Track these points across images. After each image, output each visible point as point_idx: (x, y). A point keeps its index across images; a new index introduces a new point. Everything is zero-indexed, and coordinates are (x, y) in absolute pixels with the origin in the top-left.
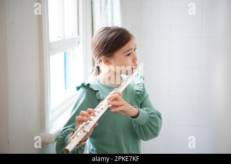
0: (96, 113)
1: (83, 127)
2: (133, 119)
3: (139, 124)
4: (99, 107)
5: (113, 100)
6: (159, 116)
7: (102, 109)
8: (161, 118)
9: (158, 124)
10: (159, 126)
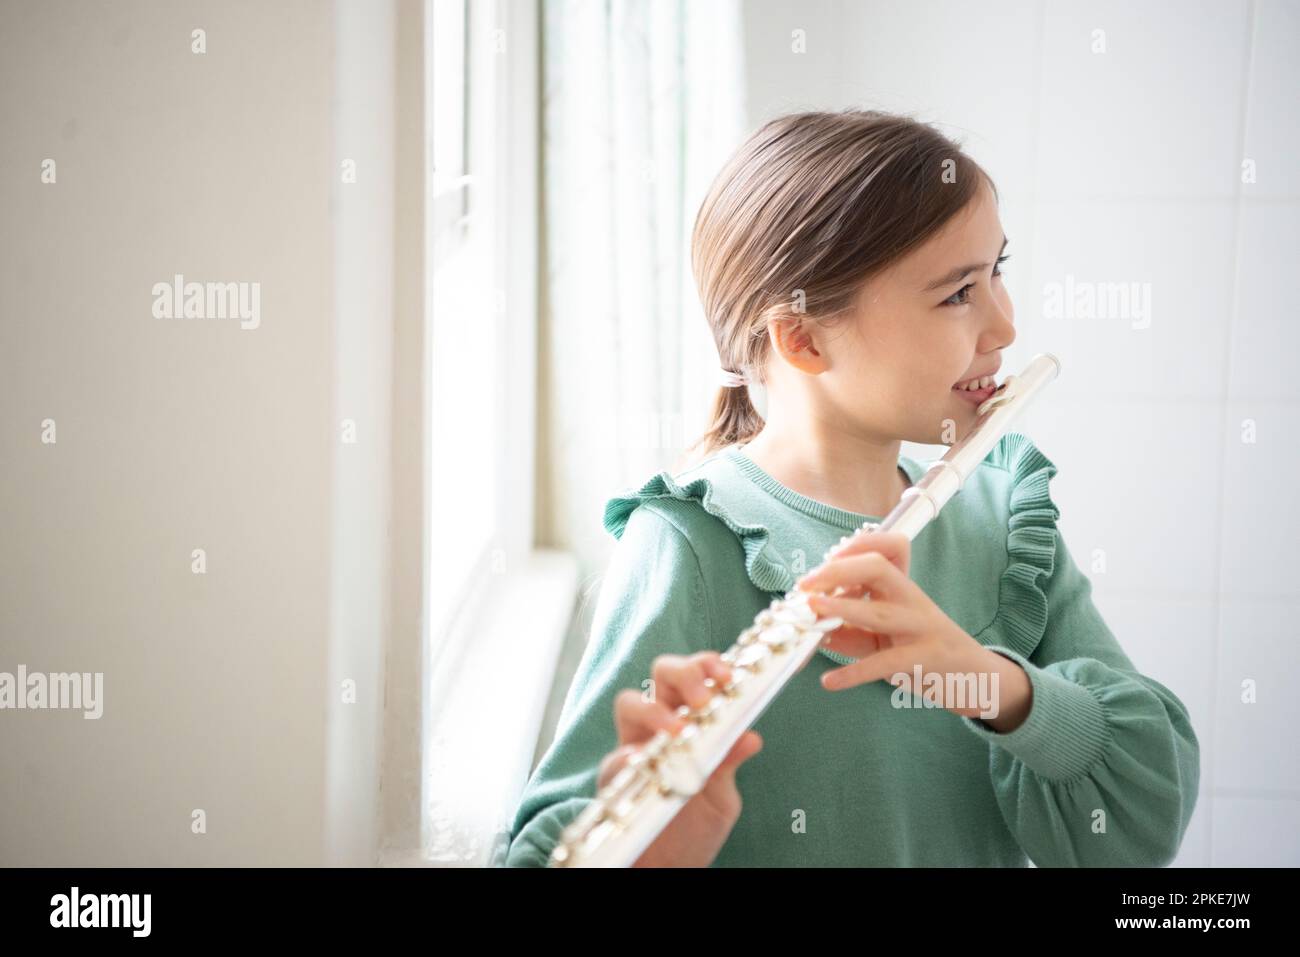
0: (738, 677)
1: (652, 765)
2: (993, 740)
3: (1030, 774)
4: (755, 638)
5: (853, 594)
6: (1177, 716)
7: (777, 649)
8: (1187, 732)
9: (1170, 776)
10: (1181, 790)
